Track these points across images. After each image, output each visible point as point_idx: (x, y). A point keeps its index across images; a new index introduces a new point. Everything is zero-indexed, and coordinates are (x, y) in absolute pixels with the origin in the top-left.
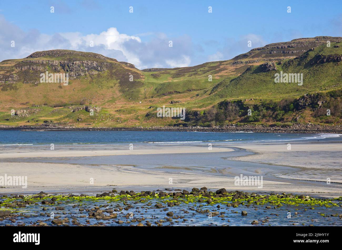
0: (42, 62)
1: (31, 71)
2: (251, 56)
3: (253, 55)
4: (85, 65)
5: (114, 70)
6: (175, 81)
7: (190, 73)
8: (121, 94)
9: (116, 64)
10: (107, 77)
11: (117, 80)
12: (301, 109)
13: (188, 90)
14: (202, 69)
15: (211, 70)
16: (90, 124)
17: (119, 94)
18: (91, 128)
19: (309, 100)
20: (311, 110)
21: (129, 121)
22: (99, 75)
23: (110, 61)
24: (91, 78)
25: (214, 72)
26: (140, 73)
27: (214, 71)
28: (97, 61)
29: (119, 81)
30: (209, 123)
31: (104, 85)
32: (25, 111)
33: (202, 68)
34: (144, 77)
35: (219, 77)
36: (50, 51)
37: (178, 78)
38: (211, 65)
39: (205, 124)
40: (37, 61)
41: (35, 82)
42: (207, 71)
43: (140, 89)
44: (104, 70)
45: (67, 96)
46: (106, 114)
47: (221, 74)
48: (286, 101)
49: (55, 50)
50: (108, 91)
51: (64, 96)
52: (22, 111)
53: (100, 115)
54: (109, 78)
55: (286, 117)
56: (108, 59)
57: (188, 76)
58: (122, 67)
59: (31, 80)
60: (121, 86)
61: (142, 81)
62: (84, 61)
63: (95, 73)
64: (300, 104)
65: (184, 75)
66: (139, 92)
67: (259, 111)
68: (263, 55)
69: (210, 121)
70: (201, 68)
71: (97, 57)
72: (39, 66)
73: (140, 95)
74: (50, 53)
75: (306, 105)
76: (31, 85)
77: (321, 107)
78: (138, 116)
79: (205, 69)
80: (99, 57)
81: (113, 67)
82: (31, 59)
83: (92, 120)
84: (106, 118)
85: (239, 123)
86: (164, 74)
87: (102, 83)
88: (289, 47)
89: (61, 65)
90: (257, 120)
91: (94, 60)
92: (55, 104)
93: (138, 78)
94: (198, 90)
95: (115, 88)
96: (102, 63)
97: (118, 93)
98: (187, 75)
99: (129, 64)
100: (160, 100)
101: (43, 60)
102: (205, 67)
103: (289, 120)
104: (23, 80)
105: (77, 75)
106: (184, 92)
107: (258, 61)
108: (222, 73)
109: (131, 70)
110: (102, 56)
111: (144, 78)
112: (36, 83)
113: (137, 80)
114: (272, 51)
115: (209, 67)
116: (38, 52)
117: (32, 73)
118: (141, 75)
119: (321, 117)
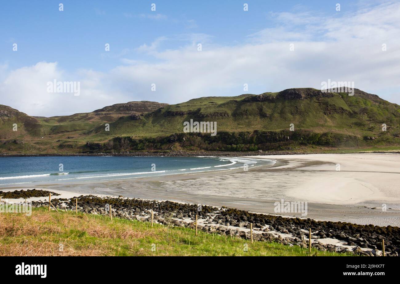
2: (107, 110)
3: (108, 110)
5: (19, 117)
7: (69, 120)
8: (26, 132)
12: (172, 142)
13: (74, 130)
15: (83, 118)
17: (25, 132)
19: (176, 137)
20: (179, 143)
22: (9, 120)
24: (4, 121)
27: (85, 119)
30: (109, 151)
39: (107, 151)
43: (41, 129)
44: (12, 116)
46: (29, 145)
47: (92, 121)
48: (161, 137)
53: (25, 146)
55: (163, 147)
60: (25, 127)
64: (171, 139)
66: (40, 131)
67: (144, 144)
68: (115, 110)
69: (110, 150)
73: (41, 133)
75: (175, 140)
77: (185, 141)
78: (54, 147)
81: (17, 115)
83: (20, 150)
84: (30, 148)
85: (131, 151)
88: (130, 106)
90: (143, 149)
94: (81, 130)
95: (21, 128)
96: (11, 112)
103: (165, 148)
106: (72, 131)
114: (120, 108)
119: (186, 147)
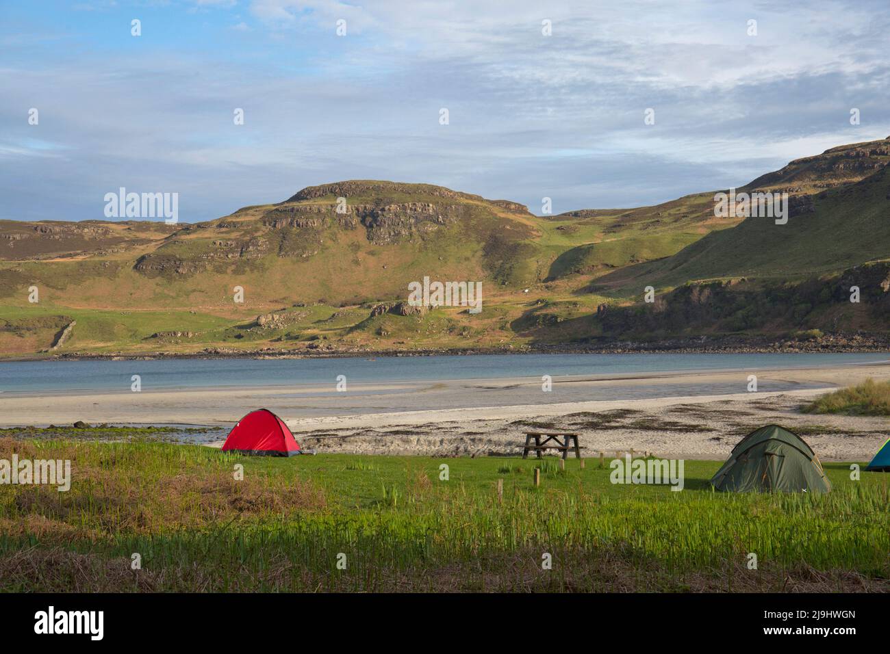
0: (319, 209)
1: (294, 229)
4: (409, 211)
5: (473, 222)
6: (608, 241)
7: (646, 221)
8: (486, 272)
9: (477, 206)
10: (457, 237)
11: (479, 242)
13: (633, 262)
14: (672, 211)
15: (692, 212)
16: (403, 343)
18: (404, 350)
20: (866, 302)
21: (486, 333)
22: (439, 233)
23: (466, 201)
24: (423, 240)
25: (698, 217)
26: (531, 225)
27: (699, 214)
28: (436, 203)
29: (483, 244)
31: (449, 255)
32: (276, 317)
33: (675, 210)
34: (540, 234)
35: (705, 229)
36: (337, 184)
37: (617, 234)
38: (696, 202)
40: (308, 208)
41: (304, 253)
42: (683, 217)
43: (528, 260)
44: (451, 222)
45: (369, 281)
46: (439, 319)
47: (711, 223)
49: (347, 182)
50: (460, 268)
51: (365, 282)
52: (270, 317)
53: (428, 321)
54: (460, 239)
56: (462, 196)
57: (641, 229)
58: (492, 214)
59: (294, 250)
60: (486, 255)
61: (532, 244)
62: (406, 204)
63: (432, 228)
65: (631, 227)
66: (524, 267)
67: (758, 306)
68: (815, 175)
70: (672, 208)
71: (435, 194)
72: (312, 218)
73: (527, 275)
74: (336, 189)
76: (295, 259)
78: (507, 322)
79: (682, 212)
80: (439, 193)
81: (470, 215)
82: (295, 204)
83: (409, 334)
84: (440, 328)
86: (587, 227)
87: (445, 251)
89: (358, 215)
90: (752, 326)
91: (429, 200)
92: (344, 299)
93: (527, 237)
95: (474, 260)
96: (446, 207)
97: (480, 271)
98: (638, 225)
99: (515, 204)
100: (569, 284)
101: (321, 205)
102: (682, 205)
104: (277, 250)
105: (392, 234)
106: (624, 265)
107: (800, 188)
108: (714, 220)
109: (512, 220)
110: (447, 190)
111: (539, 236)
112: (304, 256)
113: (523, 242)
115: (691, 206)
116: (312, 187)
117: (298, 235)
118: (534, 231)
